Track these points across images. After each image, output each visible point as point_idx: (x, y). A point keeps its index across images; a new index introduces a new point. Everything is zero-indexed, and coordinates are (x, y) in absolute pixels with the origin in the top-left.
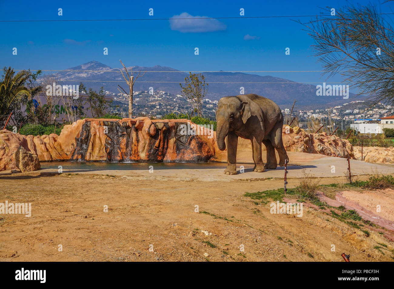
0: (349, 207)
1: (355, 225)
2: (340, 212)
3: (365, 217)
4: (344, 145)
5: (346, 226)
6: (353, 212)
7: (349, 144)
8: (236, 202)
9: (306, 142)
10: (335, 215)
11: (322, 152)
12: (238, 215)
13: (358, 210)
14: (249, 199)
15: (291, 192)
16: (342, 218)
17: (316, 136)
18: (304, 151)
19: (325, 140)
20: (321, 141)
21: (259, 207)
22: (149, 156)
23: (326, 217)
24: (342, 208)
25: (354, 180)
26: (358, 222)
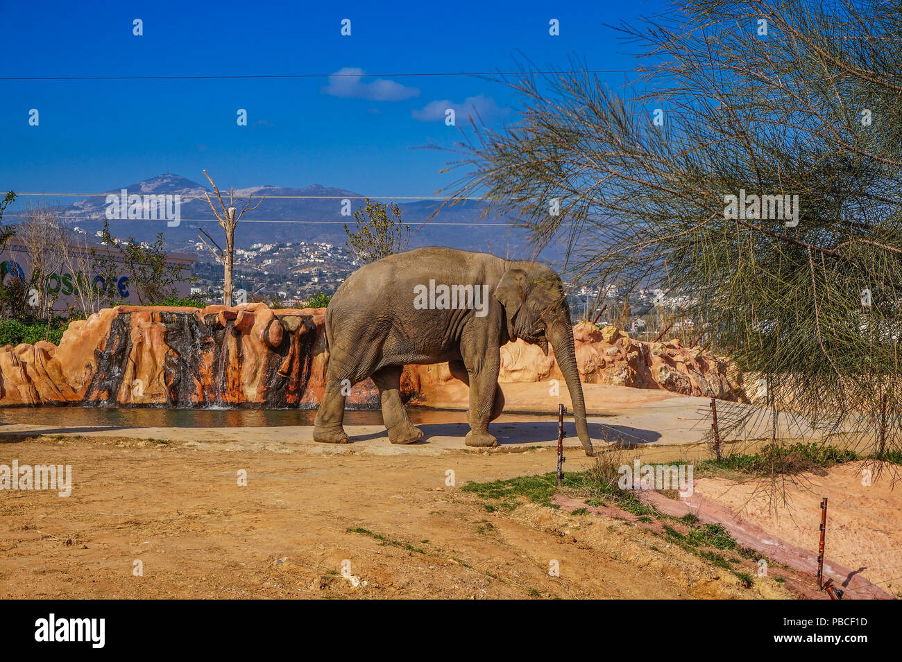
0: (709, 517)
1: (719, 561)
2: (685, 530)
3: (743, 540)
4: (722, 368)
5: (698, 562)
6: (716, 529)
7: (733, 366)
8: (441, 504)
9: (632, 363)
10: (673, 535)
11: (671, 385)
12: (439, 537)
13: (729, 524)
14: (473, 497)
15: (575, 480)
16: (690, 543)
17: (655, 347)
18: (627, 383)
19: (678, 358)
20: (668, 360)
21: (493, 518)
22: (265, 394)
23: (651, 540)
24: (691, 519)
25: (726, 451)
26: (727, 553)
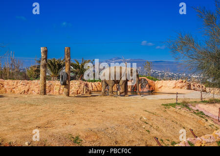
0: (200, 110)
1: (202, 117)
2: (197, 112)
3: (206, 114)
4: (202, 87)
5: (199, 117)
6: (202, 112)
7: (204, 87)
8: (158, 107)
9: (188, 86)
10: (195, 113)
11: (194, 89)
12: (158, 112)
13: (204, 111)
14: (163, 106)
15: (179, 104)
16: (197, 114)
17: (192, 83)
18: (187, 89)
19: (195, 85)
20: (194, 85)
21: (166, 109)
22: (131, 90)
23: (191, 113)
24: (197, 110)
25: (203, 100)
26: (203, 116)
